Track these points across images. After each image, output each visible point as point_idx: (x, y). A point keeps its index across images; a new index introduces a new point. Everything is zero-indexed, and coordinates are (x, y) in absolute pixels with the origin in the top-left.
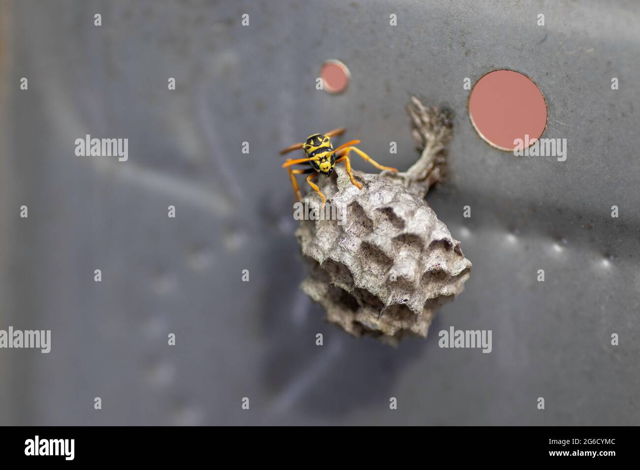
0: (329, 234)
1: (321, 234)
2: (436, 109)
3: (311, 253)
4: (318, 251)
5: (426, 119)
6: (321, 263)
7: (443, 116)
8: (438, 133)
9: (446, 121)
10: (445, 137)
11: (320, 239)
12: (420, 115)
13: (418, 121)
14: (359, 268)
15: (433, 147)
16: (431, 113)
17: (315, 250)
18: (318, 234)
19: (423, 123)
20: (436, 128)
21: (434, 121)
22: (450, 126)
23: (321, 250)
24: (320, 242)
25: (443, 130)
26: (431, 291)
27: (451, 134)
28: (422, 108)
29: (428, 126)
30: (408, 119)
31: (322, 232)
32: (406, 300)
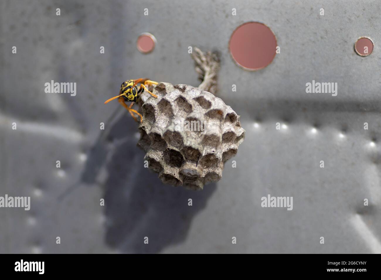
0: (163, 120)
1: (158, 121)
2: (210, 53)
3: (155, 131)
4: (158, 129)
5: (204, 59)
6: (162, 135)
7: (214, 55)
8: (211, 66)
9: (216, 58)
10: (216, 68)
11: (159, 123)
12: (200, 57)
13: (198, 61)
14: (186, 134)
15: (210, 74)
16: (206, 55)
17: (157, 129)
18: (157, 120)
19: (202, 61)
20: (210, 63)
21: (209, 59)
22: (219, 61)
23: (160, 128)
24: (159, 124)
25: (215, 64)
26: (225, 147)
27: (220, 66)
28: (202, 53)
29: (205, 63)
30: (193, 61)
31: (158, 119)
32: (214, 151)
